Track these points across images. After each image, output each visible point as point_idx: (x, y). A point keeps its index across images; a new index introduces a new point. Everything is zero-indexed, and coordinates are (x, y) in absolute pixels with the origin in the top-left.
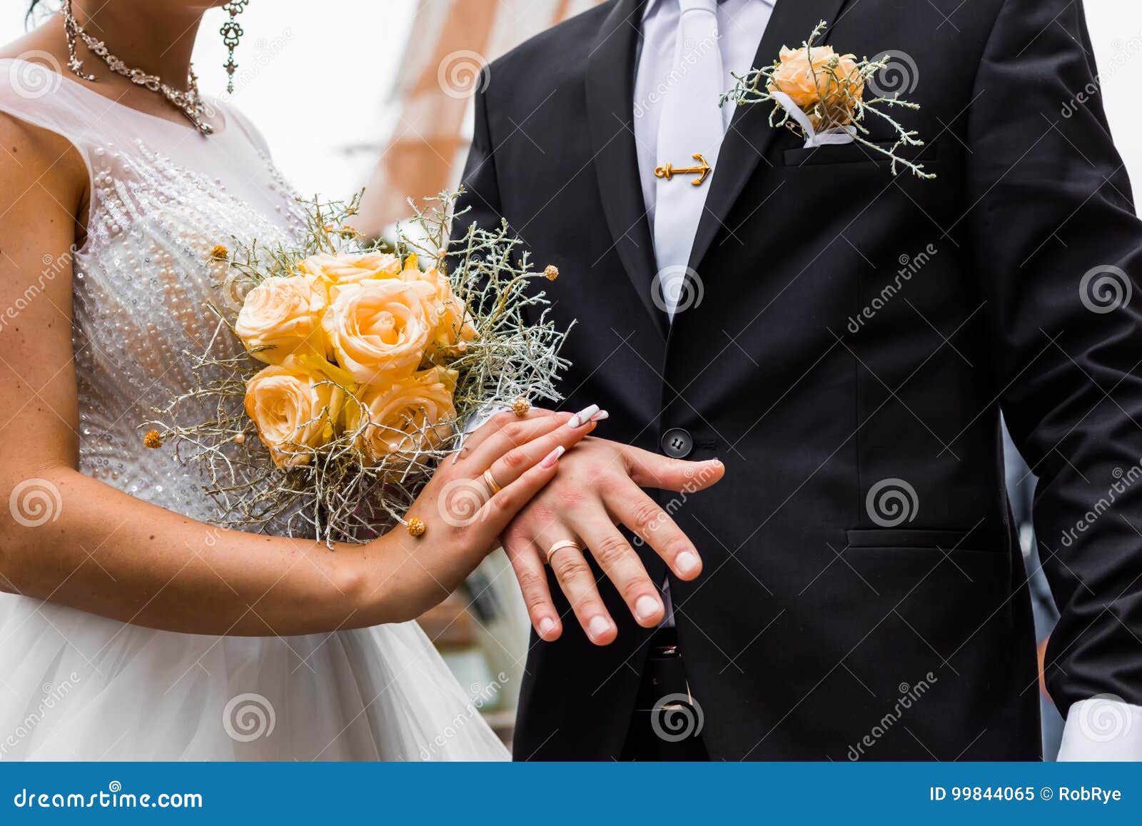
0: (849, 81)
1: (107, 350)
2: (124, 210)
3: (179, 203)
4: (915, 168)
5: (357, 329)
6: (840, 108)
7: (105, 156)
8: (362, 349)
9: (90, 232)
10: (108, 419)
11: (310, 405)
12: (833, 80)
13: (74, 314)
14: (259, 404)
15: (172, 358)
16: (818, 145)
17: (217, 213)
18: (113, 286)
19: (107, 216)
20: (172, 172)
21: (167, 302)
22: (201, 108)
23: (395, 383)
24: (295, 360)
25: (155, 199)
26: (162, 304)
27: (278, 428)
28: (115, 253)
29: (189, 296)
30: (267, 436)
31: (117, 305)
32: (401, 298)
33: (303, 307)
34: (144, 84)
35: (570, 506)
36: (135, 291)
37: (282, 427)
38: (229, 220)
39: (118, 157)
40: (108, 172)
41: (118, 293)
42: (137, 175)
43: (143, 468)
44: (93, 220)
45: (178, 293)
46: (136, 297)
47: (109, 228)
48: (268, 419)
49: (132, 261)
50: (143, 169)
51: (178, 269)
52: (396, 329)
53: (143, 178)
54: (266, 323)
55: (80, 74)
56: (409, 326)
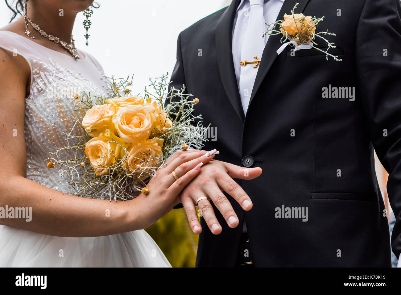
0: (309, 25)
1: (37, 135)
2: (43, 82)
3: (64, 80)
4: (335, 57)
5: (125, 122)
6: (306, 36)
7: (36, 63)
8: (127, 130)
9: (31, 91)
10: (37, 162)
11: (107, 151)
12: (303, 25)
13: (25, 122)
14: (89, 151)
15: (61, 137)
16: (299, 50)
17: (78, 84)
18: (39, 110)
19: (37, 85)
20: (62, 69)
21: (59, 116)
22: (75, 50)
23: (139, 143)
24: (102, 134)
25: (55, 78)
26: (57, 117)
27: (96, 160)
28: (40, 98)
29: (67, 114)
30: (92, 163)
31: (40, 118)
32: (142, 111)
33: (106, 115)
34: (54, 40)
35: (205, 184)
36: (47, 112)
37: (98, 160)
38: (83, 86)
39: (42, 63)
40: (38, 69)
41: (41, 113)
42: (49, 70)
43: (51, 180)
44: (32, 86)
45: (63, 112)
46: (47, 115)
47: (38, 89)
48: (93, 157)
49: (46, 101)
50: (51, 68)
51: (63, 104)
52: (140, 123)
53: (51, 71)
54: (93, 121)
55: (30, 36)
56: (145, 121)
